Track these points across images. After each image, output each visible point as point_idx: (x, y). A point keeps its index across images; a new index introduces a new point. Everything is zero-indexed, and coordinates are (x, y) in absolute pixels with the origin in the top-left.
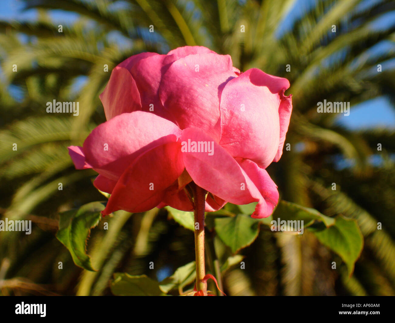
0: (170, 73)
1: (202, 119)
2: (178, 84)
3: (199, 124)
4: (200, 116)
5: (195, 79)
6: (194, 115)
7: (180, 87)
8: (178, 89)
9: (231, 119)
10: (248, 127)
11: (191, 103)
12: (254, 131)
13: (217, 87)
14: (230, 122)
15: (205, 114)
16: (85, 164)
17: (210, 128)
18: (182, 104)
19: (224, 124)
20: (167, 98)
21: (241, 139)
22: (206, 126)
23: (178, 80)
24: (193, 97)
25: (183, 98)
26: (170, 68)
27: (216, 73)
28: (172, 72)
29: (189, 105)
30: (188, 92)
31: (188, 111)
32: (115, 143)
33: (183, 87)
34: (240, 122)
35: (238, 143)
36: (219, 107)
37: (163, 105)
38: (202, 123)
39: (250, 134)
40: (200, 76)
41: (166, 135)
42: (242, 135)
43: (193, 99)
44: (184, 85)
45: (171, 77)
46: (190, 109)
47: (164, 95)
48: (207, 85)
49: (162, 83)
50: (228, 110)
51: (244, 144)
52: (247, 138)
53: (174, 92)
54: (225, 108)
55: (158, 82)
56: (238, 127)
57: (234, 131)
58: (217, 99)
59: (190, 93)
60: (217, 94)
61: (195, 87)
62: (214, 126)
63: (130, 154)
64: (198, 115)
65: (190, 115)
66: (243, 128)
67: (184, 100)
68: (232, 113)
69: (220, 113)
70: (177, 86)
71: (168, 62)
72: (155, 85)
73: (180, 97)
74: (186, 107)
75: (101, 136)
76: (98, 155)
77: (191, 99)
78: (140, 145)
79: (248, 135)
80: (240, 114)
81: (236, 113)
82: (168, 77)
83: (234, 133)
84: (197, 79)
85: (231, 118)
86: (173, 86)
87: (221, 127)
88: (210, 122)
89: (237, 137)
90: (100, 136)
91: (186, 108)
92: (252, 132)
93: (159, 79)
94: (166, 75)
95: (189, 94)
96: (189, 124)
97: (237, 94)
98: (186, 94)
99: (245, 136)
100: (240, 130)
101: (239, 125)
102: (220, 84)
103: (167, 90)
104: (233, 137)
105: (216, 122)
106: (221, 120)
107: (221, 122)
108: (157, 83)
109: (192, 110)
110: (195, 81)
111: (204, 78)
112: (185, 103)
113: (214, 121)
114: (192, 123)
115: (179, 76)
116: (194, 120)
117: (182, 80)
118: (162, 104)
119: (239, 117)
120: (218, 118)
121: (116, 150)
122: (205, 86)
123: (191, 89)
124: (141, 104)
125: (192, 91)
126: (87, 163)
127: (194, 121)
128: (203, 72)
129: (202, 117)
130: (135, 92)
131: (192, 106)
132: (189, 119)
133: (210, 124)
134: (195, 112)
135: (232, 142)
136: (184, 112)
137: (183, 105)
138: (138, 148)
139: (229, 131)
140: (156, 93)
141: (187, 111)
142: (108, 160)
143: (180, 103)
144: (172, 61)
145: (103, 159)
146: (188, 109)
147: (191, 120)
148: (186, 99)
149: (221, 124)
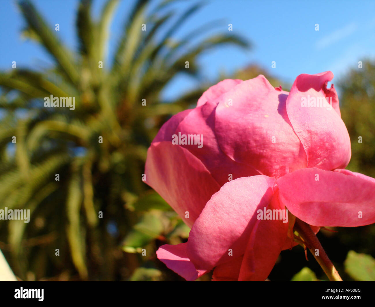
0: (220, 123)
1: (283, 155)
2: (237, 130)
3: (283, 160)
4: (280, 152)
5: (250, 116)
6: (273, 154)
7: (241, 132)
8: (240, 135)
9: (312, 139)
10: (330, 137)
11: (264, 143)
12: (336, 139)
13: (277, 112)
14: (312, 142)
15: (284, 147)
16: (198, 272)
17: (295, 159)
18: (255, 149)
19: (307, 148)
20: (233, 151)
21: (327, 154)
22: (290, 159)
23: (234, 126)
24: (262, 135)
25: (252, 141)
26: (216, 117)
27: (263, 99)
28: (221, 121)
29: (263, 146)
30: (254, 133)
31: (266, 153)
32: (221, 233)
33: (244, 130)
34: (322, 137)
35: (325, 159)
36: (294, 132)
37: (233, 159)
38: (285, 158)
39: (334, 144)
40: (251, 110)
41: (265, 193)
42: (327, 149)
43: (264, 138)
44: (245, 128)
45: (224, 127)
46: (266, 151)
47: (229, 149)
48: (266, 116)
49: (218, 137)
50: (304, 130)
51: (332, 157)
52: (332, 150)
53: (238, 140)
54: (300, 130)
55: (213, 138)
56: (322, 143)
57: (319, 149)
58: (287, 125)
59: (256, 133)
60: (284, 120)
61: (257, 124)
62: (298, 155)
63: (240, 235)
64: (278, 152)
65: (269, 157)
66: (326, 141)
67: (255, 144)
68: (309, 132)
69: (298, 138)
70: (236, 132)
71: (208, 113)
72: (213, 143)
73: (249, 143)
74: (261, 149)
75: (203, 234)
76: (208, 256)
77: (261, 139)
78: (246, 220)
79: (332, 146)
80: (317, 128)
81: (313, 129)
82: (221, 128)
83: (319, 152)
84: (251, 114)
85: (311, 137)
86: (233, 135)
87: (306, 151)
88: (293, 153)
89: (323, 153)
90: (201, 234)
91: (262, 151)
92: (335, 141)
93: (212, 134)
94: (216, 127)
95: (256, 135)
96: (272, 166)
97: (300, 109)
98: (253, 137)
99: (330, 148)
100: (324, 145)
101: (322, 140)
102: (277, 108)
103: (229, 142)
104: (320, 155)
105: (299, 150)
106: (303, 145)
107: (304, 147)
108: (212, 140)
109: (269, 151)
110: (251, 118)
111: (256, 110)
112: (257, 146)
113: (296, 149)
114: (275, 164)
115: (231, 121)
116: (275, 159)
117: (238, 124)
118: (231, 159)
119: (318, 132)
120: (299, 144)
121: (225, 239)
122: (265, 118)
123: (254, 128)
124: (208, 171)
125: (257, 130)
126: (199, 271)
127: (277, 160)
128: (249, 105)
129: (283, 152)
130: (193, 161)
131: (266, 146)
132: (270, 161)
133: (294, 155)
134: (274, 150)
135: (320, 162)
136: (261, 156)
137: (257, 149)
138: (246, 223)
139: (315, 152)
140: (217, 150)
141: (264, 154)
142: (219, 255)
143: (252, 149)
144: (212, 109)
145: (215, 257)
146: (265, 151)
147: (273, 161)
148: (256, 141)
149: (305, 149)
